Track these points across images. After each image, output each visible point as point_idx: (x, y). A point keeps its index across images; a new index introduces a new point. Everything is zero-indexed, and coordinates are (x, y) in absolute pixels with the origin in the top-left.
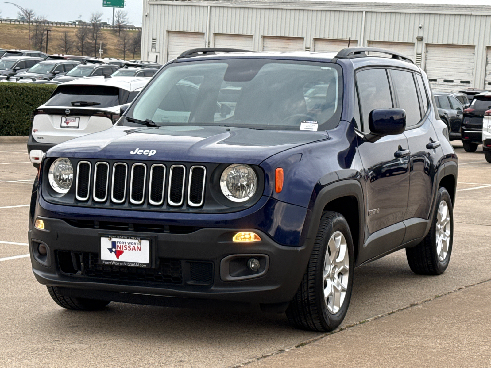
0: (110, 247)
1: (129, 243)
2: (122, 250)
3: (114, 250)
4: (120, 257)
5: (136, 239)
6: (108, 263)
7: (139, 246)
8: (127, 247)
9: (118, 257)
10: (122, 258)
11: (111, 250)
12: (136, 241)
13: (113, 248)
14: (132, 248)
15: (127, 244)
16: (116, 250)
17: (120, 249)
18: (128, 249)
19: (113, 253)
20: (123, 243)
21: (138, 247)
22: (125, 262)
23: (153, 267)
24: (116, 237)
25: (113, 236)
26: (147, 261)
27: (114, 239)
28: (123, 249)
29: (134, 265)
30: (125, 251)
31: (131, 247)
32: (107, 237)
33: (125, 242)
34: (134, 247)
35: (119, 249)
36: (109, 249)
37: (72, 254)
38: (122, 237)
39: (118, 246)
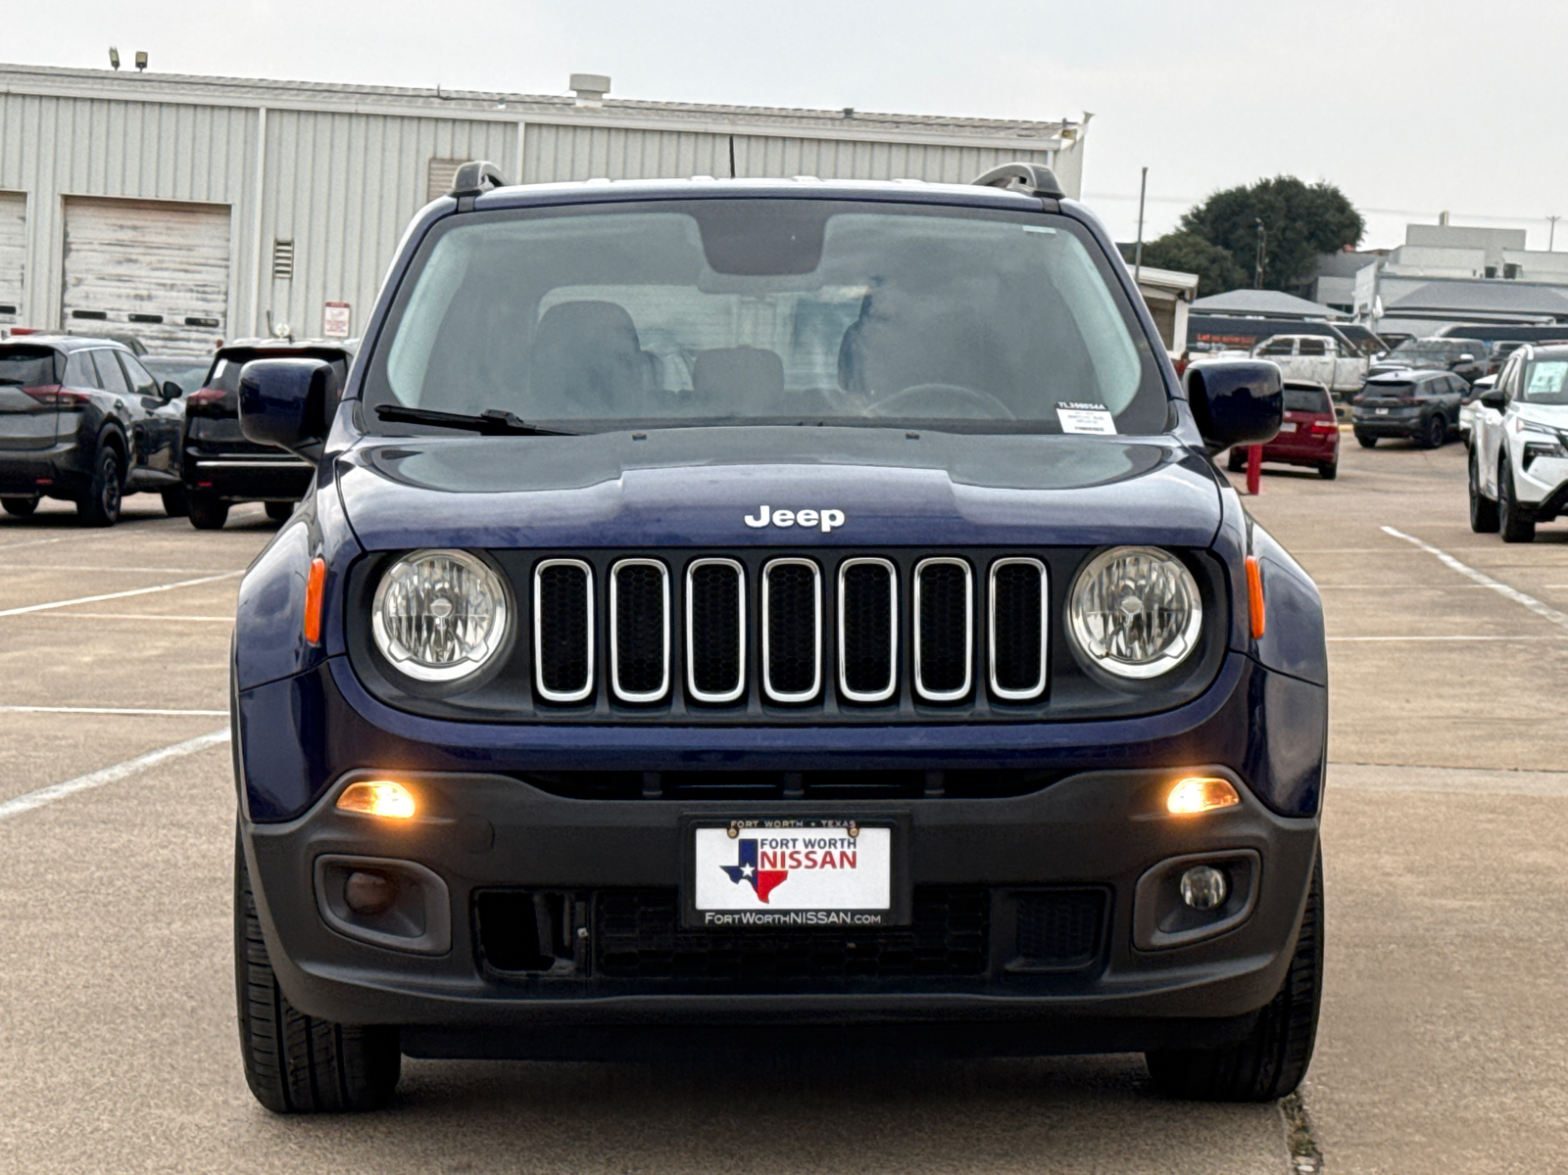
0: (734, 862)
1: (809, 843)
2: (779, 868)
3: (748, 870)
4: (773, 894)
5: (841, 826)
6: (728, 919)
7: (849, 853)
8: (801, 857)
9: (763, 897)
10: (781, 898)
11: (735, 874)
12: (840, 833)
13: (743, 862)
14: (820, 861)
15: (800, 846)
16: (755, 872)
17: (774, 865)
18: (805, 862)
19: (745, 884)
20: (784, 843)
21: (843, 855)
22: (797, 912)
23: (906, 921)
24: (761, 825)
25: (749, 823)
26: (884, 902)
27: (747, 834)
28: (783, 865)
29: (833, 918)
30: (791, 873)
31: (819, 856)
32: (727, 826)
33: (794, 841)
34: (828, 853)
35: (768, 867)
36: (728, 869)
37: (537, 899)
38: (786, 823)
39: (764, 854)
